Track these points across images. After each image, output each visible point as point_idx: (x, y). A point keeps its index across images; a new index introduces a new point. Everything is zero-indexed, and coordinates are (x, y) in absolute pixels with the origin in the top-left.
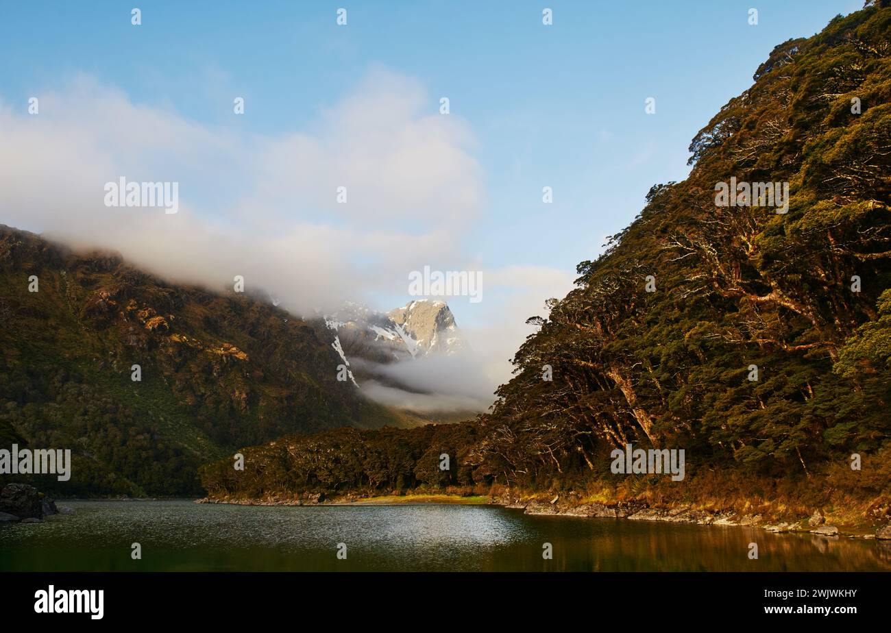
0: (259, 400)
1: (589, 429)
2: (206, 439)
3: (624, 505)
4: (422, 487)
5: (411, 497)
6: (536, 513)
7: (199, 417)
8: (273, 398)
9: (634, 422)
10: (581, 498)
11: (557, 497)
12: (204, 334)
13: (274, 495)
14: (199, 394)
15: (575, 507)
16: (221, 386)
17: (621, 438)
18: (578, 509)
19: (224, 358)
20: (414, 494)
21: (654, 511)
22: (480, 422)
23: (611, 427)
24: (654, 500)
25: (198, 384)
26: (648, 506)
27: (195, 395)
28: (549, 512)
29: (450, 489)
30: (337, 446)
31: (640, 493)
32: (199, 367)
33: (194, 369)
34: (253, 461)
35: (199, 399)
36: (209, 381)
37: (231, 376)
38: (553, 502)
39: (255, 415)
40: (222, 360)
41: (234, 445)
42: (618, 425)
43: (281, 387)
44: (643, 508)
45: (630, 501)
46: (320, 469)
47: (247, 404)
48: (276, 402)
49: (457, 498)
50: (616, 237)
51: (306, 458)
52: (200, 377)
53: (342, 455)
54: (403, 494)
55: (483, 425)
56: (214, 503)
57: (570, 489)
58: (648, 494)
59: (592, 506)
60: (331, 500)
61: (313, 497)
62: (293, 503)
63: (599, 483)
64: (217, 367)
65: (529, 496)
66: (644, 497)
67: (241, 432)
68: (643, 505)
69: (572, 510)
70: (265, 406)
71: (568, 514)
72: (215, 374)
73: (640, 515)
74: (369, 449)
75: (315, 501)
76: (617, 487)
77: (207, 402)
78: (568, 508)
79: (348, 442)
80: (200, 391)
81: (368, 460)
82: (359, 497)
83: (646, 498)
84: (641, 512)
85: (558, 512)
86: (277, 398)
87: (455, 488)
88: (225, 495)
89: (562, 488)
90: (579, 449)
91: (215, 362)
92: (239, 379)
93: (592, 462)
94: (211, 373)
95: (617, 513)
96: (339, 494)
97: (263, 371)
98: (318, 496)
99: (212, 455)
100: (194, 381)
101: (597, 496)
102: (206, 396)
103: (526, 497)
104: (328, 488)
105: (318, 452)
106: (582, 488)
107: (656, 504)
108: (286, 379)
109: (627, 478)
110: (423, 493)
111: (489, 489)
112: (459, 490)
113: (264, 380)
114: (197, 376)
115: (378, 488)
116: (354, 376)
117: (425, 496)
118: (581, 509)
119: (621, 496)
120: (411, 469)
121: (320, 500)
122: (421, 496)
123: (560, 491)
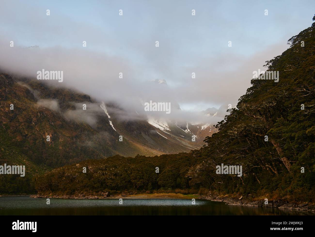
0: (59, 138)
1: (258, 165)
2: (29, 160)
3: (276, 201)
4: (162, 188)
5: (156, 194)
6: (232, 204)
7: (25, 148)
8: (67, 137)
9: (281, 162)
10: (254, 197)
11: (242, 197)
12: (26, 100)
13: (82, 193)
14: (25, 135)
15: (252, 202)
16: (37, 130)
17: (274, 170)
18: (253, 203)
19: (39, 114)
20: (157, 193)
21: (291, 205)
22: (192, 154)
23: (269, 164)
24: (291, 200)
25: (24, 129)
26: (288, 202)
27: (22, 135)
28: (239, 204)
29: (177, 190)
30: (115, 167)
31: (284, 196)
32: (24, 119)
33: (21, 120)
34: (69, 174)
35: (24, 138)
36: (30, 127)
37: (43, 124)
38: (240, 199)
39: (57, 147)
40: (37, 115)
41: (45, 164)
42: (273, 163)
43: (72, 130)
44: (286, 203)
45: (279, 200)
46: (108, 179)
47: (53, 140)
48: (69, 139)
49: (182, 195)
50: (271, 61)
51: (99, 173)
52: (24, 125)
53: (118, 171)
54: (151, 193)
55: (194, 156)
56: (44, 198)
57: (249, 193)
58: (288, 197)
59: (260, 201)
60: (114, 196)
61: (104, 194)
62: (93, 197)
63: (264, 191)
64: (34, 119)
65: (224, 195)
66: (286, 198)
67: (49, 157)
68: (285, 202)
69: (250, 203)
70: (62, 142)
71: (248, 205)
72: (33, 123)
73: (284, 206)
74: (133, 168)
75: (105, 196)
76: (273, 193)
77: (29, 139)
78: (248, 202)
79: (121, 164)
80: (25, 133)
81: (133, 174)
82: (128, 194)
83: (287, 199)
84: (285, 205)
85: (243, 204)
86: (69, 137)
87: (180, 190)
88: (50, 193)
89: (245, 192)
90: (253, 174)
91: (33, 116)
92: (48, 126)
93: (259, 180)
94: (31, 122)
95: (273, 205)
96: (117, 193)
97: (61, 121)
98: (107, 193)
99: (33, 170)
100: (21, 127)
101: (263, 197)
102: (28, 136)
103: (222, 195)
104: (112, 190)
105: (106, 170)
106: (255, 193)
107: (292, 202)
108: (74, 126)
109: (278, 189)
110: (162, 192)
111: (198, 191)
112: (182, 191)
113: (62, 127)
114: (23, 124)
115: (138, 189)
116: (113, 124)
117: (164, 194)
118: (255, 203)
119: (275, 197)
120: (156, 179)
121: (108, 196)
122: (162, 194)
123: (244, 194)
